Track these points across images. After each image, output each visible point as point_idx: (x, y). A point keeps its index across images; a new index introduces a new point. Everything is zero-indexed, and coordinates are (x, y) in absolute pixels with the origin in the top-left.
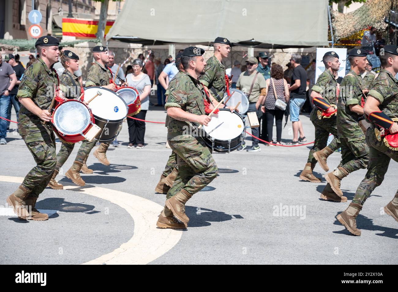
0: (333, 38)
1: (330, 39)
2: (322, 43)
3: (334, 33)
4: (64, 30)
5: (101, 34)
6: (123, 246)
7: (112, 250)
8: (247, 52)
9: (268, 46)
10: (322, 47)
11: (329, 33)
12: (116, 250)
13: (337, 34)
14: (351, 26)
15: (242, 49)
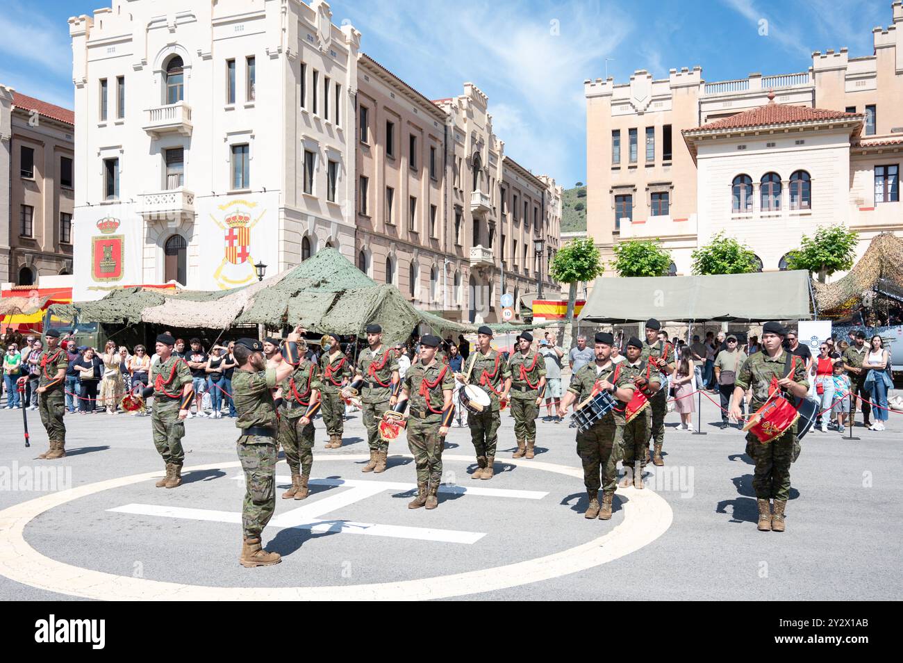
0: (815, 310)
1: (812, 312)
2: (804, 316)
3: (816, 305)
4: (535, 312)
5: (570, 314)
6: (616, 528)
7: (606, 533)
8: (721, 326)
9: (746, 321)
10: (802, 320)
11: (811, 305)
12: (610, 533)
13: (819, 305)
14: (835, 296)
15: (716, 323)
